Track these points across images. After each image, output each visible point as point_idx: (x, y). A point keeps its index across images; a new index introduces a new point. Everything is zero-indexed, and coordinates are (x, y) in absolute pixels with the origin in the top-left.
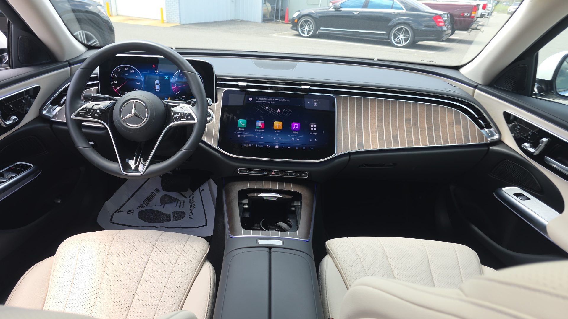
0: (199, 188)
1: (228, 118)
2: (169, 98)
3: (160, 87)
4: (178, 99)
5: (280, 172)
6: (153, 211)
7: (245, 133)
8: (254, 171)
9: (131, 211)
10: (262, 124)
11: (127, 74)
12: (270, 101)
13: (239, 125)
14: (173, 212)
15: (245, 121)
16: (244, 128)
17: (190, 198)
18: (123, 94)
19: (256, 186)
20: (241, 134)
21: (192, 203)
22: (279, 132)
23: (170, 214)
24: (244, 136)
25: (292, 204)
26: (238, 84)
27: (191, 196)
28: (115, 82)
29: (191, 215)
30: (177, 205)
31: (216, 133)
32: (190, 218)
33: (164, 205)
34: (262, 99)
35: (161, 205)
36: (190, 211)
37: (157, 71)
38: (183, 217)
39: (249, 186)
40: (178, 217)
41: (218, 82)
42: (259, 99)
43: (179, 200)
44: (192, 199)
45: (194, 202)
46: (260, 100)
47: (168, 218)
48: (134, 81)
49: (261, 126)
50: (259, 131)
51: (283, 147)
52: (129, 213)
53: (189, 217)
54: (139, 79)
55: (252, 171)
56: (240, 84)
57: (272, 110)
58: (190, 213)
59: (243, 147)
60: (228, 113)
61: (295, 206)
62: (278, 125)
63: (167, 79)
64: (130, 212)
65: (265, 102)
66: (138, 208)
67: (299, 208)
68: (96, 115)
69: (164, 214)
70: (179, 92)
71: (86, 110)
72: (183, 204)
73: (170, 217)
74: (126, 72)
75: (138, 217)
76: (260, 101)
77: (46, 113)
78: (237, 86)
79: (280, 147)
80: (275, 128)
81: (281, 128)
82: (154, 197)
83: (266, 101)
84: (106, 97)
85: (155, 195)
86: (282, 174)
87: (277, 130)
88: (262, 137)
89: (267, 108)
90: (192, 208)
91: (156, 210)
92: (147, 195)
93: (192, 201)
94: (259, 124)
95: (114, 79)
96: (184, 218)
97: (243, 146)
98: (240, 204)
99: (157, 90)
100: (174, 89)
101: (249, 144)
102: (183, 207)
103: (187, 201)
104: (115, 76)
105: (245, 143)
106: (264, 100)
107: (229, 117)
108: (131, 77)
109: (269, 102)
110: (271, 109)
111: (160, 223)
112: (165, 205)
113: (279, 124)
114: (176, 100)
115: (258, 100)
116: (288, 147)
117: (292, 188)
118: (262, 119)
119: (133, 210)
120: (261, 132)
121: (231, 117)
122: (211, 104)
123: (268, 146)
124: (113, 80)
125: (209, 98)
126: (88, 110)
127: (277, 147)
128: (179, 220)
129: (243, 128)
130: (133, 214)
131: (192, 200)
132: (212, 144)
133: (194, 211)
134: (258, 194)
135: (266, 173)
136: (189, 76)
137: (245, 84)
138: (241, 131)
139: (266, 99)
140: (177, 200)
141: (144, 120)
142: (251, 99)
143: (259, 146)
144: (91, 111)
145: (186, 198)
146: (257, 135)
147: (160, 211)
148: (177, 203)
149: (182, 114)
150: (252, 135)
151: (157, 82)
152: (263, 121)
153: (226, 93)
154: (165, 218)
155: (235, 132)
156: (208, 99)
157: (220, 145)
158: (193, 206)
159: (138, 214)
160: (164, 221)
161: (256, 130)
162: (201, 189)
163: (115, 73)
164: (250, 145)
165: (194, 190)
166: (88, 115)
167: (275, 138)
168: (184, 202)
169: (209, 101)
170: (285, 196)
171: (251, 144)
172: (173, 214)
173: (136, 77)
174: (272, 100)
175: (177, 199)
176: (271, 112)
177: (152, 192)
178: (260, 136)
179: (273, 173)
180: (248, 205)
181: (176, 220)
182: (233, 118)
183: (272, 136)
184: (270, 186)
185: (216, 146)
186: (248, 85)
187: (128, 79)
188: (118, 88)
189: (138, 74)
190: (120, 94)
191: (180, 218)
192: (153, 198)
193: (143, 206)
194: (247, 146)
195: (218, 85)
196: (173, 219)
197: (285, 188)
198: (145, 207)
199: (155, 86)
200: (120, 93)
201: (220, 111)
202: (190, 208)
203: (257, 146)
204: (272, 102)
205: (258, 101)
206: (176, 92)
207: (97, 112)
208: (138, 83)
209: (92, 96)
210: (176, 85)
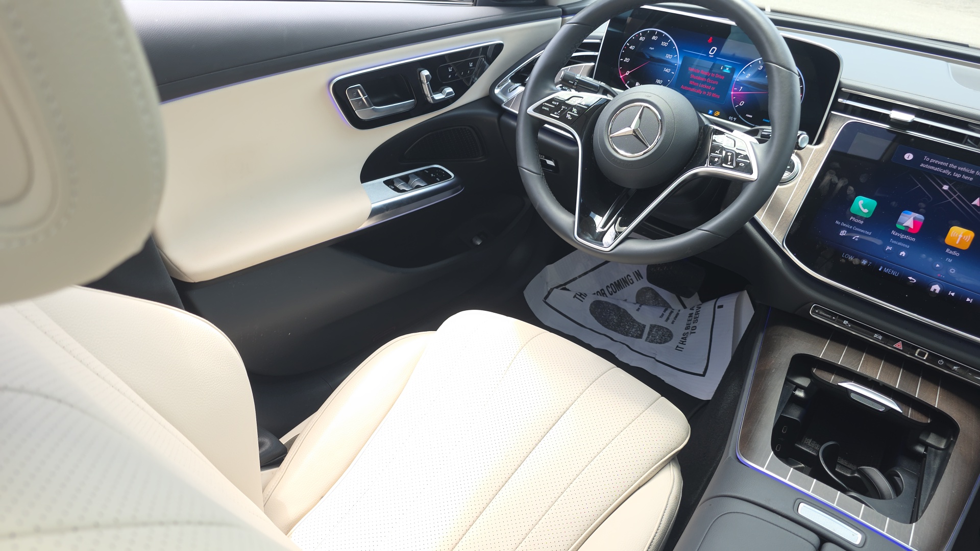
0: (715, 300)
1: (832, 185)
2: (718, 113)
4: (735, 119)
5: (919, 350)
6: (619, 308)
7: (862, 231)
8: (850, 321)
9: (581, 294)
10: (915, 222)
11: (653, 49)
12: (962, 173)
13: (853, 209)
14: (651, 325)
15: (873, 203)
16: (865, 220)
17: (691, 312)
18: (632, 85)
19: (842, 358)
20: (849, 230)
21: (692, 321)
22: (957, 254)
23: (644, 326)
24: (856, 237)
25: (922, 437)
26: (888, 115)
27: (695, 308)
28: (627, 60)
29: (682, 344)
30: (663, 315)
31: (792, 211)
32: (678, 348)
33: (640, 306)
34: (942, 163)
35: (635, 302)
36: (683, 335)
37: (712, 52)
38: (666, 341)
39: (823, 351)
40: (658, 337)
41: (840, 100)
42: (932, 161)
43: (670, 307)
44: (696, 314)
45: (696, 321)
46: (932, 164)
47: (639, 332)
48: (662, 64)
49: (912, 227)
50: (902, 236)
51: (953, 294)
52: (577, 296)
53: (678, 346)
54: (673, 61)
55: (845, 322)
56: (895, 115)
57: (958, 196)
58: (682, 338)
59: (843, 261)
60: (836, 175)
61: (926, 446)
62: (960, 236)
63: (729, 72)
64: (580, 296)
65: (944, 172)
66: (594, 294)
67: (936, 455)
68: (568, 116)
69: (634, 321)
70: (742, 103)
71: (555, 103)
72: (675, 316)
73: (643, 331)
74: (654, 43)
75: (590, 310)
76: (932, 168)
77: (498, 93)
78: (885, 118)
79: (944, 293)
80: (948, 241)
81: (965, 246)
82: (629, 285)
83: (952, 170)
84: (600, 86)
85: (631, 282)
86: (921, 356)
87: (953, 248)
88: (903, 253)
89: (946, 187)
90: (689, 331)
91: (624, 309)
92: (617, 277)
93: (693, 317)
94: (908, 220)
95: (628, 53)
96: (666, 344)
97: (844, 258)
98: (788, 381)
100: (734, 95)
101: (861, 259)
102: (673, 323)
103: (684, 313)
104: (631, 47)
105: (852, 254)
106: (944, 168)
107: (837, 184)
108: (657, 56)
109: (958, 176)
110: (955, 193)
111: (622, 334)
112: (643, 306)
113: (963, 235)
114: (730, 120)
115: (926, 163)
116: (968, 300)
117: (936, 399)
118: (921, 210)
119: (585, 295)
120: (904, 241)
121: (840, 184)
122: (803, 146)
123: (910, 278)
124: (623, 57)
125: (804, 132)
126: (558, 103)
127: (936, 288)
128: (657, 343)
129: (861, 218)
130: (582, 301)
131: (694, 315)
132: (772, 232)
133: (690, 339)
134: (840, 379)
135: (880, 338)
136: (775, 74)
137: (908, 118)
138: (852, 223)
139: (952, 166)
140: (666, 306)
141: (648, 147)
142: (909, 157)
143: (886, 270)
144: (563, 107)
145: (685, 307)
146: (891, 244)
147: (629, 312)
148: (665, 311)
149: (728, 154)
150: (878, 242)
152: (921, 217)
153: (850, 130)
154: (634, 330)
155: (837, 222)
156: (801, 135)
157: (790, 240)
158: (692, 330)
159: (591, 305)
160: (630, 333)
161: (893, 232)
162: (718, 304)
163: (631, 43)
164: (864, 262)
165: (704, 300)
166: (555, 113)
167: (938, 266)
168: (678, 314)
169: (802, 139)
170: (910, 413)
171: (869, 261)
172: (650, 328)
173: (668, 57)
174: (967, 171)
175: (668, 304)
176: (954, 200)
177: (628, 275)
178: (898, 249)
179: (899, 345)
180: (805, 393)
181: (652, 341)
182: (845, 188)
183: (930, 259)
184: (878, 373)
185: (779, 239)
186: (914, 122)
187: (652, 59)
188: (627, 73)
189: (673, 52)
191: (660, 340)
192: (626, 286)
193: (604, 294)
194: (856, 261)
195: (837, 107)
196: (648, 337)
197: (919, 391)
198: (607, 296)
200: (628, 82)
201: (818, 166)
202: (686, 329)
203: (883, 269)
204: (966, 178)
205: (927, 166)
206: (737, 102)
207: (571, 110)
208: (667, 70)
209: (577, 79)
210: (742, 88)
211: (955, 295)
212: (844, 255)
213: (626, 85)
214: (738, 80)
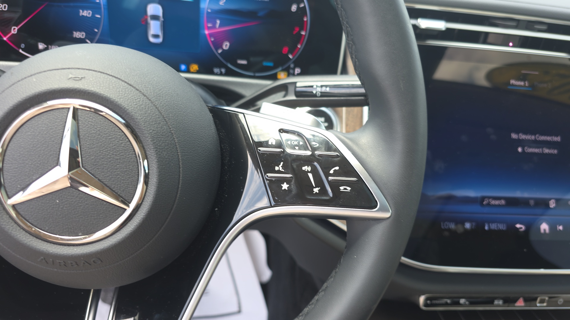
2: (195, 67)
3: (165, 27)
4: (223, 70)
5: (538, 298)
18: (35, 51)
48: (72, 4)
51: (561, 228)
56: (425, 23)
59: (446, 234)
70: (226, 45)
79: (553, 228)
86: (542, 304)
97: (445, 229)
99: (152, 40)
100: (210, 35)
101: (463, 223)
105: (451, 220)
114: (216, 74)
123: (518, 226)
127: (545, 227)
135: (501, 302)
137: (440, 25)
143: (494, 226)
151: (154, 9)
164: (468, 226)
171: (471, 222)
179: (521, 302)
186: (448, 30)
188: (14, 30)
190: (23, 50)
194: (460, 229)
199: (146, 26)
200: (23, 46)
203: (489, 227)
206: (218, 45)
210: (218, 22)
211: (564, 228)
212: (444, 226)
213: (21, 51)
214: (209, 11)
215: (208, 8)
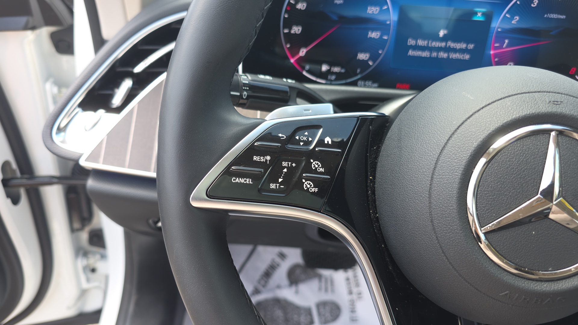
14: (315, 303)
17: (346, 275)
21: (353, 285)
23: (310, 309)
27: (349, 271)
28: (297, 30)
30: (320, 287)
33: (295, 287)
36: (350, 301)
40: (329, 315)
43: (322, 274)
44: (354, 277)
45: (357, 283)
47: (309, 317)
48: (362, 27)
54: (382, 18)
63: (482, 19)
68: (308, 187)
69: (298, 308)
71: (262, 159)
82: (277, 268)
84: (286, 87)
90: (354, 296)
91: (283, 299)
93: (351, 281)
95: (295, 17)
96: (340, 319)
100: (495, 55)
102: (333, 293)
103: (339, 277)
104: (299, 7)
108: (352, 12)
124: (288, 24)
126: (268, 158)
128: (331, 320)
131: (351, 278)
140: (318, 275)
144: (285, 164)
147: (290, 300)
148: (320, 281)
158: (357, 294)
160: (302, 322)
166: (273, 186)
168: (332, 280)
173: (372, 11)
187: (344, 20)
188: (303, 52)
196: (320, 319)
200: (307, 68)
202: (349, 294)
207: (308, 168)
208: (374, 35)
209: (245, 85)
210: (507, 41)
214: (499, 30)
215: (498, 28)
